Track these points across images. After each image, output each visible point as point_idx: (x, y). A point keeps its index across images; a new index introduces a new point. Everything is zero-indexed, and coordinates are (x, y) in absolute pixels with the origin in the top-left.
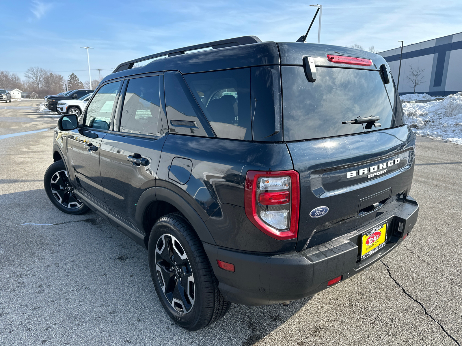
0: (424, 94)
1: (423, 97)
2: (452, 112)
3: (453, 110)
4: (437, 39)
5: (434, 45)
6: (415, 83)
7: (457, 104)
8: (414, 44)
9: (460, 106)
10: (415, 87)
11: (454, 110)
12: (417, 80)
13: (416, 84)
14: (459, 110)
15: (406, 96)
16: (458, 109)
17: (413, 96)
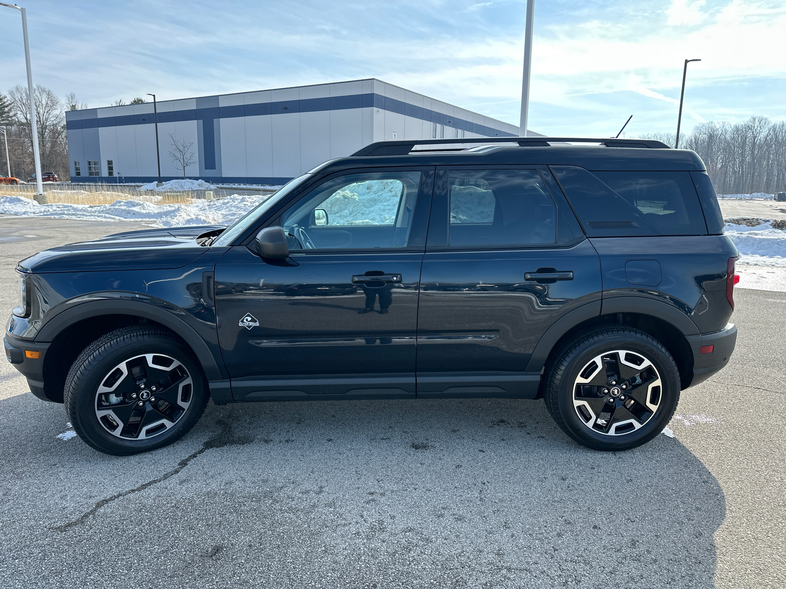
0: (200, 180)
1: (199, 185)
2: (331, 208)
3: (332, 205)
4: (198, 99)
5: (193, 106)
6: (183, 163)
7: (336, 198)
8: (148, 103)
9: (340, 200)
10: (184, 168)
11: (334, 206)
12: (185, 159)
13: (185, 165)
14: (341, 205)
15: (175, 183)
16: (339, 205)
17: (184, 183)
